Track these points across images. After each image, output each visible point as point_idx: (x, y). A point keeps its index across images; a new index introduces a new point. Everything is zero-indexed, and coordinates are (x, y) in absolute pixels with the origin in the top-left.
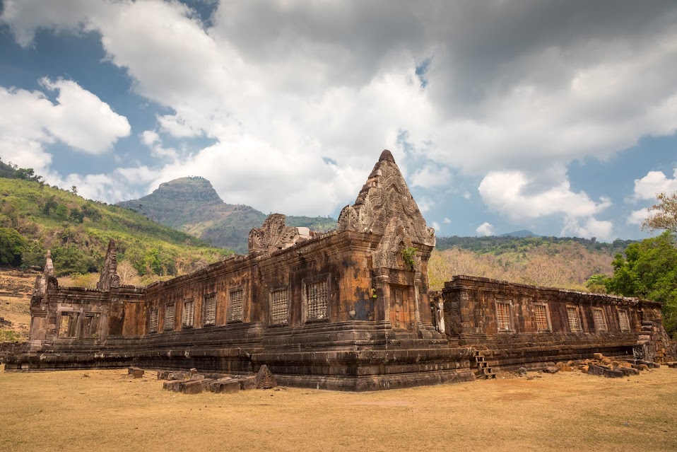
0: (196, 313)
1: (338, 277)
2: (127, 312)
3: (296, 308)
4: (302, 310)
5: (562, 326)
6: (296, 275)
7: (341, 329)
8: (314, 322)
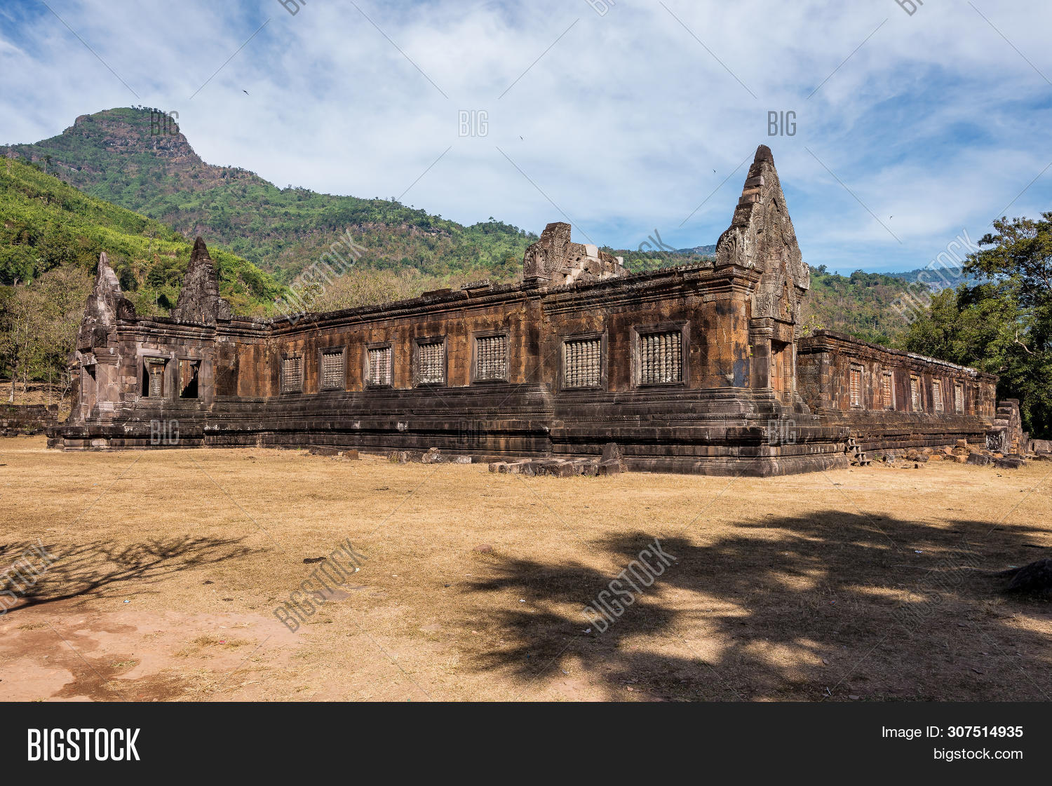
0: (397, 367)
1: (705, 327)
2: (242, 358)
3: (618, 366)
4: (632, 369)
5: (905, 402)
6: (618, 321)
7: (713, 397)
8: (656, 387)
